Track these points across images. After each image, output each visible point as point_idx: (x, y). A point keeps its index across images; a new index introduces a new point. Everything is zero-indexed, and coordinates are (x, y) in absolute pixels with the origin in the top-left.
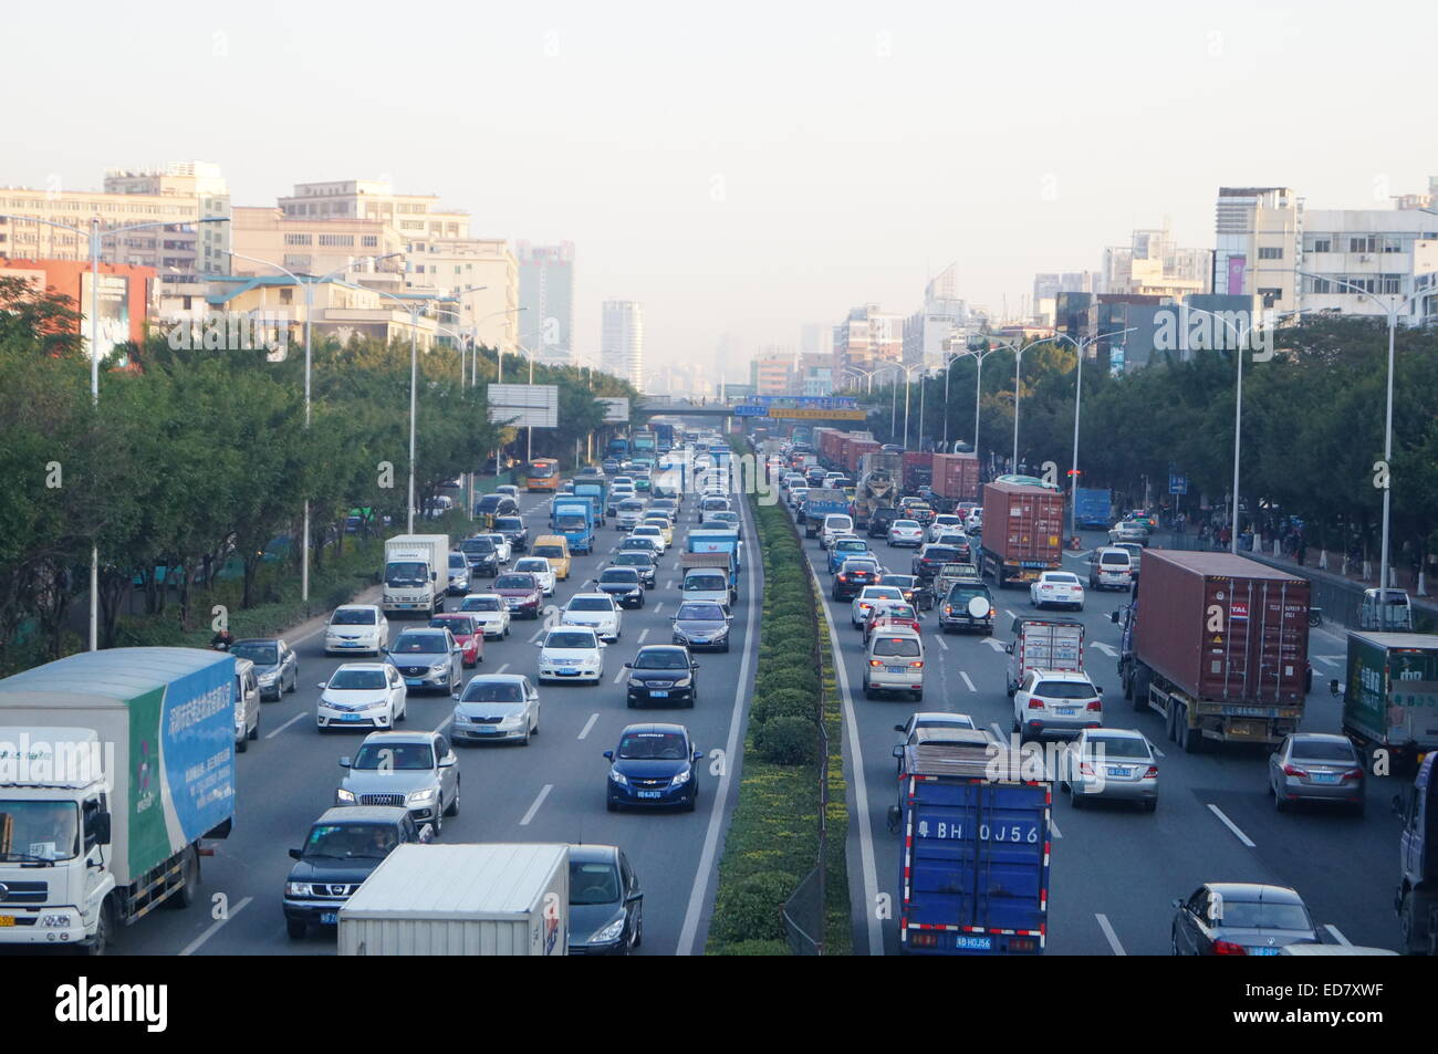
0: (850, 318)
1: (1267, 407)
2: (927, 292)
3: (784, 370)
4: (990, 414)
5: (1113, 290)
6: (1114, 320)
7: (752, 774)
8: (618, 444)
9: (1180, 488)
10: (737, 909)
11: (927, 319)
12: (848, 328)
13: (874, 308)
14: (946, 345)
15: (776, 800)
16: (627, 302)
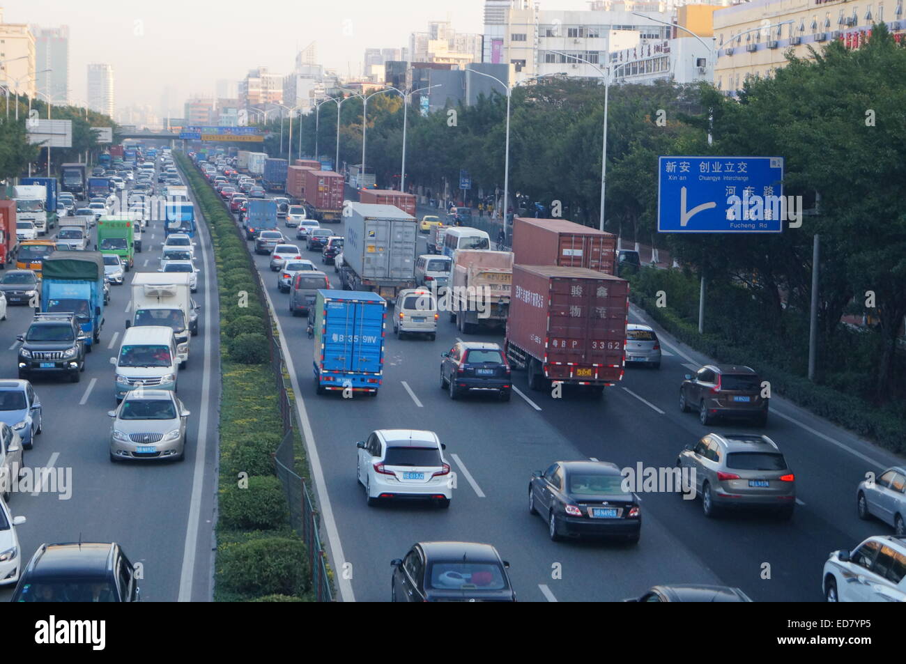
0: (249, 76)
1: (523, 135)
2: (297, 59)
3: (207, 110)
4: (346, 138)
5: (417, 60)
6: (422, 79)
7: (229, 370)
8: (104, 157)
9: (466, 185)
10: (239, 456)
11: (299, 77)
12: (247, 83)
13: (264, 70)
14: (312, 94)
15: (247, 386)
16: (103, 65)
